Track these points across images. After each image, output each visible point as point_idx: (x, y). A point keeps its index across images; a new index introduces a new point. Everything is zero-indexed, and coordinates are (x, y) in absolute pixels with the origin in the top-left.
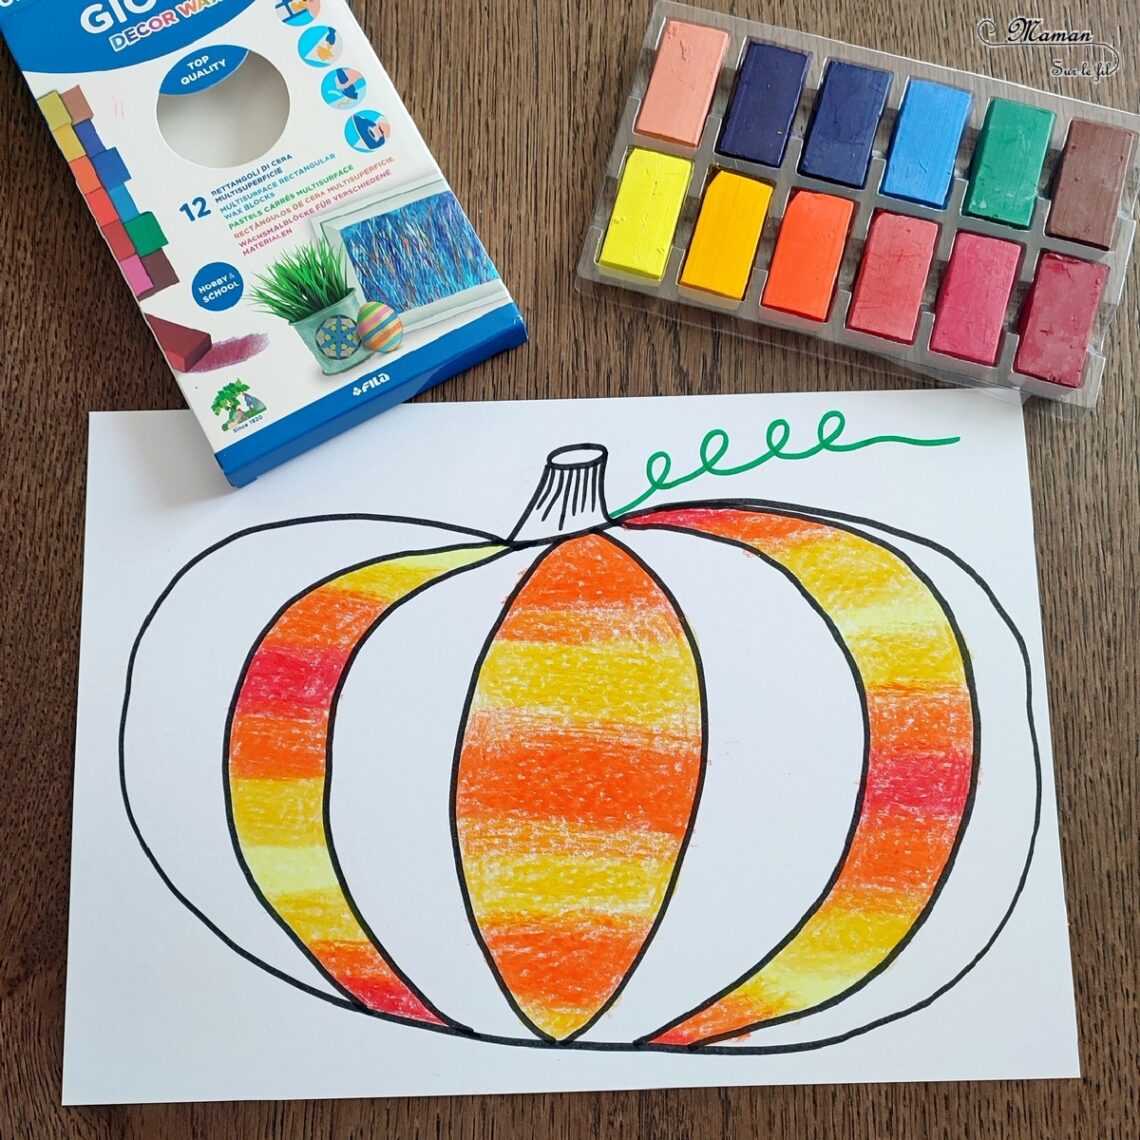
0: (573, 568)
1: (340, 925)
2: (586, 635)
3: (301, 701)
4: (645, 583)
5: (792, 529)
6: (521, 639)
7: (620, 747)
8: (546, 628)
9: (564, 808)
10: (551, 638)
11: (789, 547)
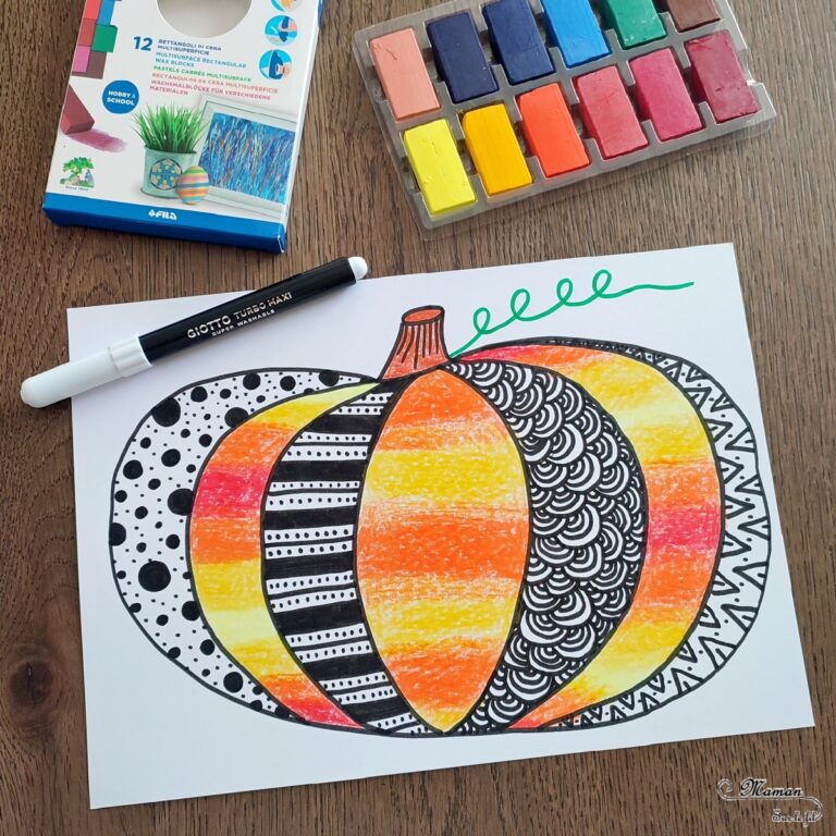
0: (427, 395)
1: (281, 663)
2: (439, 442)
3: (239, 505)
4: (479, 403)
5: (581, 355)
6: (394, 448)
7: (471, 520)
8: (411, 439)
9: (435, 567)
10: (416, 447)
11: (579, 368)
